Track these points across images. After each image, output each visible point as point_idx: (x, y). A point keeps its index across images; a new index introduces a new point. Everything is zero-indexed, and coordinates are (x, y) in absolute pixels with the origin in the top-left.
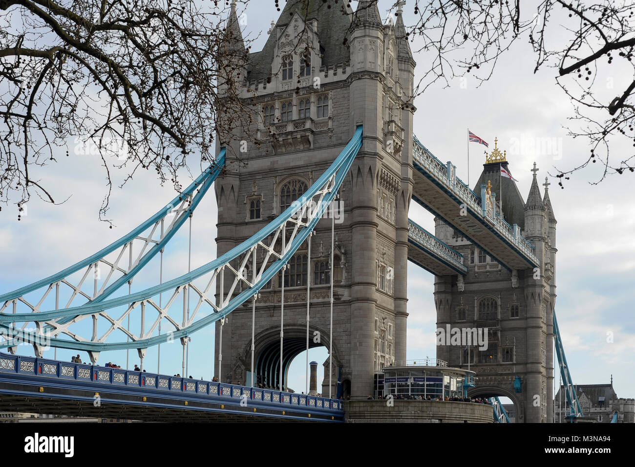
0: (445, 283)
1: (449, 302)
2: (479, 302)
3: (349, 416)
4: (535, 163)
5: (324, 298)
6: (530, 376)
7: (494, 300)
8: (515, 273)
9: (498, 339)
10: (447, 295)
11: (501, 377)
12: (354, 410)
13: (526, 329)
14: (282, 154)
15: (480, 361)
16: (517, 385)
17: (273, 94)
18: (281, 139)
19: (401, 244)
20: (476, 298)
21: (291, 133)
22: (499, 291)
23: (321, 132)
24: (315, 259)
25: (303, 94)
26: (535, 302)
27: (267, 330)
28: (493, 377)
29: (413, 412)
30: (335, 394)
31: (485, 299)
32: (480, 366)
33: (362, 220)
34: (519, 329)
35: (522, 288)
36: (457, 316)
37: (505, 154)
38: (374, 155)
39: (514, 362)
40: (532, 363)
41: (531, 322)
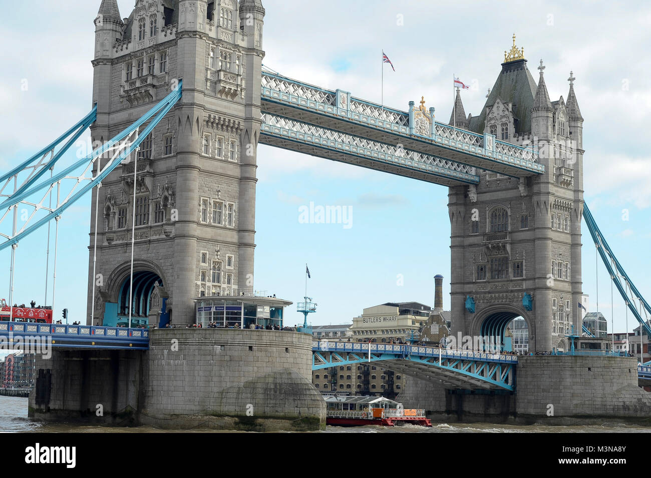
0: (456, 194)
1: (462, 214)
2: (490, 213)
3: (153, 343)
4: (541, 60)
5: (160, 235)
6: (537, 292)
7: (505, 210)
8: (522, 180)
9: (508, 253)
10: (458, 207)
11: (512, 294)
12: (156, 338)
13: (534, 240)
14: (136, 107)
15: (492, 277)
16: (526, 303)
17: (130, 54)
18: (132, 94)
19: (246, 179)
20: (487, 209)
21: (138, 88)
22: (510, 200)
23: (161, 86)
24: (155, 200)
25: (151, 53)
26: (541, 211)
27: (121, 265)
28: (505, 294)
29: (197, 339)
30: (157, 323)
31: (496, 210)
32: (492, 282)
33: (182, 164)
34: (528, 241)
35: (530, 196)
36: (470, 228)
37: (522, 51)
38: (191, 105)
39: (524, 277)
40: (539, 278)
41: (538, 234)
